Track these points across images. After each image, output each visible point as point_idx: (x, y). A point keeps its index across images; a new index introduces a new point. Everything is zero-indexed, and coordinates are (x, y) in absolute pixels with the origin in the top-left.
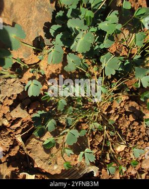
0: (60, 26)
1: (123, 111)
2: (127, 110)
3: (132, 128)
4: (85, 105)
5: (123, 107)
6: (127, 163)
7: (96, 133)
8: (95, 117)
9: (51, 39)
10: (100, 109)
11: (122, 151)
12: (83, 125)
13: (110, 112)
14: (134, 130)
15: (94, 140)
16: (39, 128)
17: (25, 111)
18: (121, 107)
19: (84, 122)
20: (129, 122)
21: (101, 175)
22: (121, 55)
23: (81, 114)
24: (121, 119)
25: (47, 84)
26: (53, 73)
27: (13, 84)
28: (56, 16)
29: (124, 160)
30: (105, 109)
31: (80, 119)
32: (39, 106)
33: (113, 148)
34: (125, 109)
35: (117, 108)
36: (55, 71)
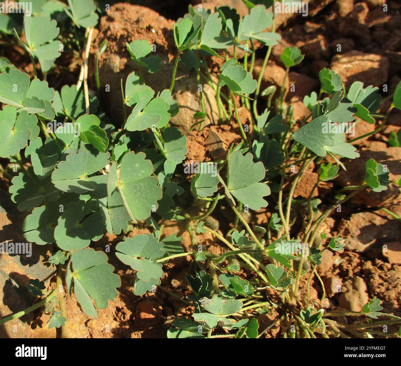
0: (43, 208)
1: (357, 260)
2: (362, 247)
5: (347, 249)
9: (42, 258)
18: (342, 255)
22: (224, 147)
24: (377, 280)
30: (313, 294)
34: (354, 251)
35: (334, 266)
36: (115, 319)
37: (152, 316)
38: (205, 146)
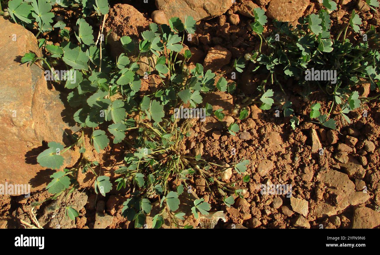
0: (81, 110)
1: (203, 136)
2: (206, 131)
3: (224, 146)
4: (161, 161)
5: (201, 131)
6: (245, 184)
7: (194, 180)
8: (180, 165)
10: (179, 154)
11: (232, 176)
12: (175, 182)
13: (192, 147)
14: (228, 145)
15: (197, 187)
16: (136, 217)
17: (107, 216)
18: (199, 133)
19: (174, 178)
20: (218, 142)
21: (230, 216)
22: (156, 86)
23: (165, 173)
24: (207, 145)
25: (106, 170)
26: (104, 154)
27: (73, 200)
28: (68, 101)
29: (240, 184)
30: (184, 147)
31: (168, 179)
32: (118, 200)
33: (221, 180)
34: (203, 132)
35: (195, 137)
36: (104, 150)
37: (119, 150)
38: (149, 83)
